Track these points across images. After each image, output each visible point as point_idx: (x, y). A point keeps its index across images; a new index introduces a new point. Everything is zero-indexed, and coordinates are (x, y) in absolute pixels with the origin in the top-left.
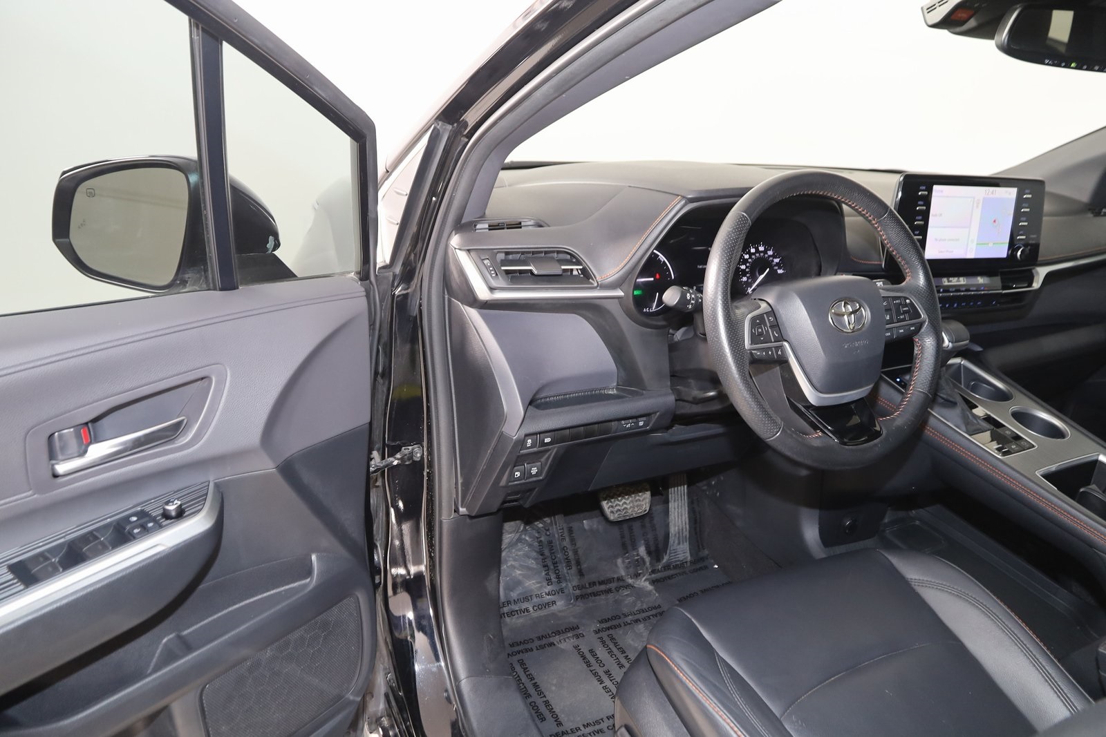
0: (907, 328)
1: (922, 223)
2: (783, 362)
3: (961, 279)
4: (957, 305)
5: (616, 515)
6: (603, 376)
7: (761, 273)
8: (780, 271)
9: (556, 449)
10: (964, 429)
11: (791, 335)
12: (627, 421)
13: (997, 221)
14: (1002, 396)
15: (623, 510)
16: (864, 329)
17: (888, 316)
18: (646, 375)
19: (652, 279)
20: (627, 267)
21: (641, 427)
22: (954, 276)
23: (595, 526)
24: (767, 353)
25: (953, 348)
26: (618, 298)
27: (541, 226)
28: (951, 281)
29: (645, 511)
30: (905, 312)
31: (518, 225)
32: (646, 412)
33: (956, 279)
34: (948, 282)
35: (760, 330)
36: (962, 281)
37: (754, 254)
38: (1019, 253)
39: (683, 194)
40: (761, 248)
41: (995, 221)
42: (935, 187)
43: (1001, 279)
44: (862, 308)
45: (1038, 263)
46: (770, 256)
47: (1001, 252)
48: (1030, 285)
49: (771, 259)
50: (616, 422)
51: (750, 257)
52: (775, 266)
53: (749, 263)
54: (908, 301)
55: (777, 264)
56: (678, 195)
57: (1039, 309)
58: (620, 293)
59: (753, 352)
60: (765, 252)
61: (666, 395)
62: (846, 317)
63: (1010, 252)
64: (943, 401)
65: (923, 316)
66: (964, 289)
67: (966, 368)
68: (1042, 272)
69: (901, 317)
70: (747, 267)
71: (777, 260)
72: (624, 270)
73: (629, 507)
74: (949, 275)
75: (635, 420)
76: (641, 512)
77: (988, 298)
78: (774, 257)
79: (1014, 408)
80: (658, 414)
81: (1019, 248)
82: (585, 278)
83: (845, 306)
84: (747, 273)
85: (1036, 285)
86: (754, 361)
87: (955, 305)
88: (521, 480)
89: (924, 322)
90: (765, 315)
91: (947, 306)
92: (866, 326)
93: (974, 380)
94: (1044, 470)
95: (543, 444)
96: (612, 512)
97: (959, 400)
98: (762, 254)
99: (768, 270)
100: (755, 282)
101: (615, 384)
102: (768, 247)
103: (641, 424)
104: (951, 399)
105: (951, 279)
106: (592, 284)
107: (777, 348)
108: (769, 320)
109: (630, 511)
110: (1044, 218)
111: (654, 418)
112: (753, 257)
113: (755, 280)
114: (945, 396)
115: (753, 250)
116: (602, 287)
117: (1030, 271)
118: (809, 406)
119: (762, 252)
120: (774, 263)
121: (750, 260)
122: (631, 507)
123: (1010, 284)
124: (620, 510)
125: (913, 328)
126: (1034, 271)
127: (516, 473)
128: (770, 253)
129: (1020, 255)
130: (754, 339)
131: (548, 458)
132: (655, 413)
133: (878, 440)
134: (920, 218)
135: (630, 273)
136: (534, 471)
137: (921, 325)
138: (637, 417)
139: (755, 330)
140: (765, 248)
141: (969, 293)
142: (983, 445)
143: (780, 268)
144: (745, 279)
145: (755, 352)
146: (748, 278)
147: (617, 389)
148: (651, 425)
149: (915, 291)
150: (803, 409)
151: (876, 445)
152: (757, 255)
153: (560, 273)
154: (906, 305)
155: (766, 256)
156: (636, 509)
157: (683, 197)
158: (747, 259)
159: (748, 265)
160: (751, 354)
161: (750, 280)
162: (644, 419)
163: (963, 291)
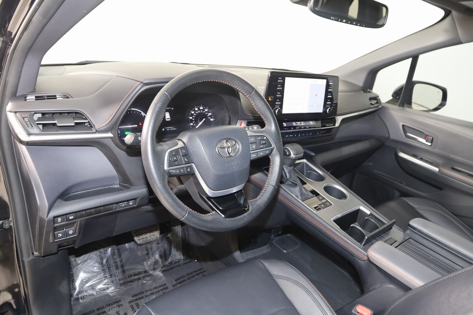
0: (264, 152)
1: (280, 96)
2: (193, 174)
3: (302, 122)
4: (300, 135)
5: (141, 241)
6: (110, 178)
7: (200, 121)
8: (212, 120)
9: (79, 222)
10: (300, 198)
11: (195, 159)
12: (122, 203)
13: (317, 95)
14: (321, 179)
15: (145, 238)
16: (237, 155)
17: (254, 146)
18: (131, 178)
19: (136, 126)
20: (112, 121)
21: (131, 205)
22: (298, 121)
23: (132, 246)
24: (180, 171)
25: (295, 158)
26: (111, 138)
27: (68, 98)
28: (297, 124)
29: (157, 237)
30: (263, 144)
31: (54, 97)
32: (134, 198)
33: (300, 122)
34: (296, 124)
35: (175, 158)
36: (303, 124)
37: (197, 111)
38: (328, 110)
39: (141, 81)
40: (201, 108)
41: (316, 95)
42: (286, 78)
43: (321, 122)
44: (237, 144)
45: (337, 114)
46: (206, 112)
47: (320, 110)
48: (334, 125)
49: (207, 113)
50: (115, 205)
51: (195, 113)
52: (209, 117)
53: (194, 115)
54: (265, 138)
55: (210, 116)
56: (139, 81)
57: (340, 135)
58: (110, 135)
59: (170, 171)
60: (203, 110)
61: (142, 188)
62: (226, 149)
63: (324, 110)
64: (291, 183)
65: (273, 145)
66: (308, 127)
67: (306, 164)
68: (339, 119)
69: (261, 146)
70: (193, 118)
71: (210, 114)
72: (111, 123)
73: (148, 236)
74: (296, 121)
75: (127, 202)
76: (155, 238)
77: (315, 132)
78: (208, 112)
79: (325, 185)
80: (139, 198)
81: (328, 108)
82: (90, 127)
83: (226, 143)
84: (193, 121)
85: (337, 125)
86: (170, 175)
87: (299, 135)
88: (63, 238)
89: (274, 148)
90: (180, 149)
91: (295, 136)
92: (239, 153)
93: (309, 170)
94: (334, 218)
95: (68, 220)
96: (139, 240)
97: (299, 182)
98: (201, 111)
99: (204, 119)
100: (197, 126)
101: (118, 182)
102: (205, 106)
103: (131, 203)
104: (295, 183)
105: (297, 123)
106: (92, 130)
107: (187, 167)
108: (182, 152)
109: (149, 238)
110: (339, 93)
111: (138, 201)
112: (197, 112)
113: (197, 124)
114: (292, 181)
115: (196, 109)
116: (97, 132)
117: (335, 118)
118: (209, 198)
119: (201, 110)
120: (208, 116)
121: (195, 114)
122: (149, 236)
123: (325, 125)
124: (143, 238)
125: (268, 152)
126: (336, 118)
127: (59, 235)
128: (206, 110)
129: (329, 111)
130: (170, 165)
131: (77, 226)
132: (138, 198)
133: (245, 214)
134: (279, 93)
135: (115, 124)
136: (71, 232)
137: (272, 150)
138: (128, 201)
139: (172, 159)
140: (203, 108)
141: (305, 129)
142: (308, 206)
143: (211, 118)
144: (192, 124)
145: (172, 171)
146: (194, 123)
147: (120, 185)
148: (137, 204)
149: (269, 132)
150: (206, 199)
151: (245, 216)
152: (199, 111)
153: (73, 124)
154: (264, 140)
155: (204, 112)
156: (152, 237)
157: (141, 82)
158: (193, 114)
159: (193, 117)
160: (169, 172)
161: (194, 125)
162: (133, 201)
163: (303, 129)
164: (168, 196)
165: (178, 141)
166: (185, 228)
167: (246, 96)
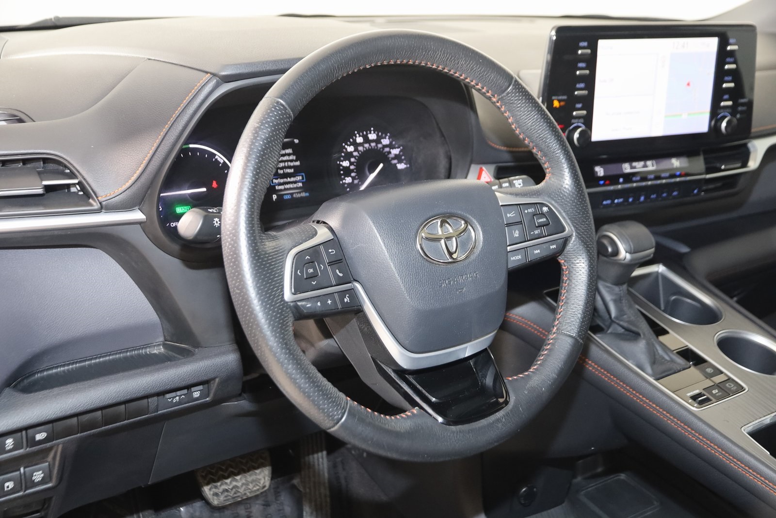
0: (544, 246)
1: (585, 92)
2: (358, 311)
3: (649, 163)
4: (645, 199)
5: (222, 498)
6: (140, 330)
7: (372, 170)
8: (401, 166)
9: (60, 447)
10: (649, 370)
11: (362, 272)
12: (173, 394)
13: (691, 84)
14: (708, 317)
15: (232, 489)
16: (473, 257)
17: (517, 232)
18: (197, 327)
19: (204, 189)
20: (143, 179)
21: (197, 399)
22: (638, 159)
23: (197, 514)
24: (324, 303)
25: (631, 260)
26: (140, 223)
28: (635, 168)
29: (264, 487)
30: (541, 226)
32: (205, 378)
33: (642, 163)
34: (632, 168)
35: (311, 271)
36: (651, 166)
37: (361, 144)
38: (724, 124)
39: (213, 71)
40: (372, 136)
41: (688, 84)
42: (601, 43)
43: (705, 159)
44: (470, 227)
45: (752, 135)
46: (386, 146)
47: (700, 124)
48: (745, 164)
49: (387, 149)
50: (155, 398)
51: (356, 150)
52: (393, 159)
53: (355, 157)
54: (545, 209)
55: (397, 157)
56: (207, 73)
57: (759, 193)
58: (137, 215)
59: (299, 304)
60: (378, 141)
61: (224, 353)
62: (443, 242)
63: (713, 123)
64: (623, 330)
65: (569, 228)
66: (667, 174)
67: (666, 279)
68: (759, 148)
69: (536, 232)
70: (351, 164)
71: (395, 151)
72: (139, 184)
73: (239, 484)
74: (631, 159)
75: (185, 391)
76: (258, 490)
77: (686, 187)
78: (391, 146)
79: (722, 333)
80: (217, 380)
81: (724, 117)
82: (85, 196)
83: (441, 226)
84: (352, 171)
85: (753, 164)
86: (300, 315)
87: (642, 198)
88: (18, 492)
89: (570, 237)
90: (322, 247)
91: (631, 200)
92: (477, 251)
93: (674, 294)
94: (750, 427)
95: (32, 442)
96: (216, 494)
97: (644, 327)
98: (373, 144)
99: (381, 165)
100: (363, 183)
101: (162, 339)
102: (382, 130)
103: (196, 395)
104: (634, 329)
105: (634, 164)
106: (91, 205)
107: (342, 293)
108: (328, 254)
109: (242, 490)
110: (758, 74)
111: (214, 386)
112: (360, 148)
113: (363, 179)
114: (625, 325)
115: (360, 140)
116: (103, 208)
117: (745, 145)
118: (402, 373)
119: (373, 141)
120: (392, 156)
121: (355, 154)
122: (243, 484)
123: (718, 165)
124: (227, 491)
125: (554, 246)
126: (750, 145)
127: (7, 484)
128: (386, 141)
129: (726, 127)
130: (299, 286)
131: (54, 458)
132: (214, 379)
133: (499, 414)
134: (582, 85)
135: (149, 188)
136: (38, 476)
137: (566, 240)
138: (188, 387)
139: (302, 272)
140: (378, 135)
141: (659, 182)
142: (673, 392)
143: (400, 162)
144: (348, 180)
145: (303, 303)
146: (353, 178)
147: (165, 346)
148: (212, 395)
149: (555, 194)
150: (393, 375)
151: (498, 420)
152: (367, 145)
153: (40, 191)
154: (543, 215)
155: (380, 146)
156: (251, 486)
157: (214, 75)
158: (351, 153)
159: (353, 160)
160: (297, 307)
161: (356, 182)
162: (201, 387)
163: (651, 180)
164: (297, 369)
165: (315, 226)
166: (339, 460)
167: (489, 98)
